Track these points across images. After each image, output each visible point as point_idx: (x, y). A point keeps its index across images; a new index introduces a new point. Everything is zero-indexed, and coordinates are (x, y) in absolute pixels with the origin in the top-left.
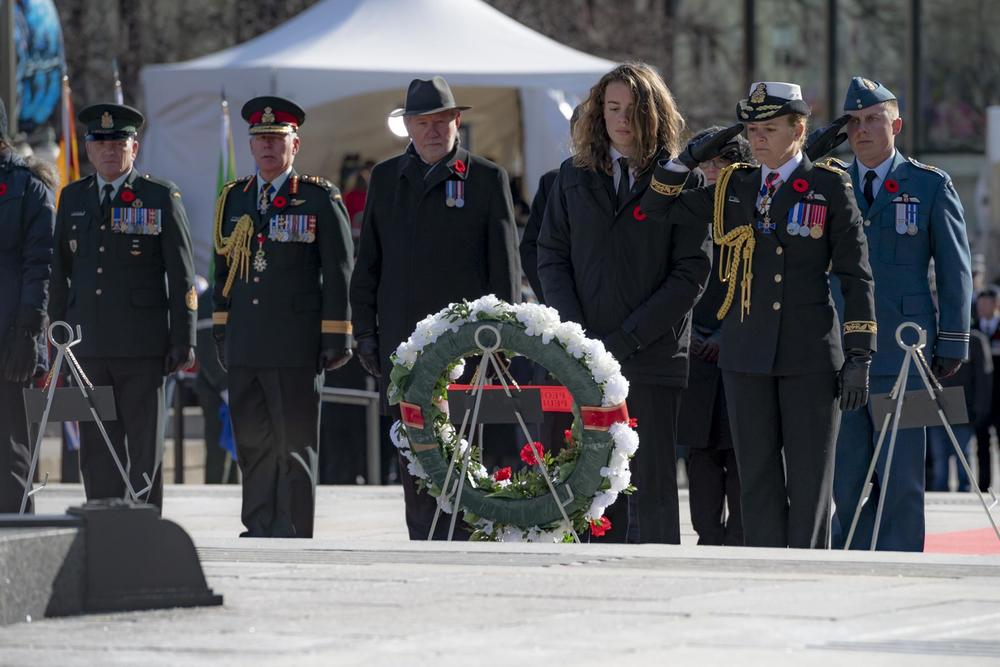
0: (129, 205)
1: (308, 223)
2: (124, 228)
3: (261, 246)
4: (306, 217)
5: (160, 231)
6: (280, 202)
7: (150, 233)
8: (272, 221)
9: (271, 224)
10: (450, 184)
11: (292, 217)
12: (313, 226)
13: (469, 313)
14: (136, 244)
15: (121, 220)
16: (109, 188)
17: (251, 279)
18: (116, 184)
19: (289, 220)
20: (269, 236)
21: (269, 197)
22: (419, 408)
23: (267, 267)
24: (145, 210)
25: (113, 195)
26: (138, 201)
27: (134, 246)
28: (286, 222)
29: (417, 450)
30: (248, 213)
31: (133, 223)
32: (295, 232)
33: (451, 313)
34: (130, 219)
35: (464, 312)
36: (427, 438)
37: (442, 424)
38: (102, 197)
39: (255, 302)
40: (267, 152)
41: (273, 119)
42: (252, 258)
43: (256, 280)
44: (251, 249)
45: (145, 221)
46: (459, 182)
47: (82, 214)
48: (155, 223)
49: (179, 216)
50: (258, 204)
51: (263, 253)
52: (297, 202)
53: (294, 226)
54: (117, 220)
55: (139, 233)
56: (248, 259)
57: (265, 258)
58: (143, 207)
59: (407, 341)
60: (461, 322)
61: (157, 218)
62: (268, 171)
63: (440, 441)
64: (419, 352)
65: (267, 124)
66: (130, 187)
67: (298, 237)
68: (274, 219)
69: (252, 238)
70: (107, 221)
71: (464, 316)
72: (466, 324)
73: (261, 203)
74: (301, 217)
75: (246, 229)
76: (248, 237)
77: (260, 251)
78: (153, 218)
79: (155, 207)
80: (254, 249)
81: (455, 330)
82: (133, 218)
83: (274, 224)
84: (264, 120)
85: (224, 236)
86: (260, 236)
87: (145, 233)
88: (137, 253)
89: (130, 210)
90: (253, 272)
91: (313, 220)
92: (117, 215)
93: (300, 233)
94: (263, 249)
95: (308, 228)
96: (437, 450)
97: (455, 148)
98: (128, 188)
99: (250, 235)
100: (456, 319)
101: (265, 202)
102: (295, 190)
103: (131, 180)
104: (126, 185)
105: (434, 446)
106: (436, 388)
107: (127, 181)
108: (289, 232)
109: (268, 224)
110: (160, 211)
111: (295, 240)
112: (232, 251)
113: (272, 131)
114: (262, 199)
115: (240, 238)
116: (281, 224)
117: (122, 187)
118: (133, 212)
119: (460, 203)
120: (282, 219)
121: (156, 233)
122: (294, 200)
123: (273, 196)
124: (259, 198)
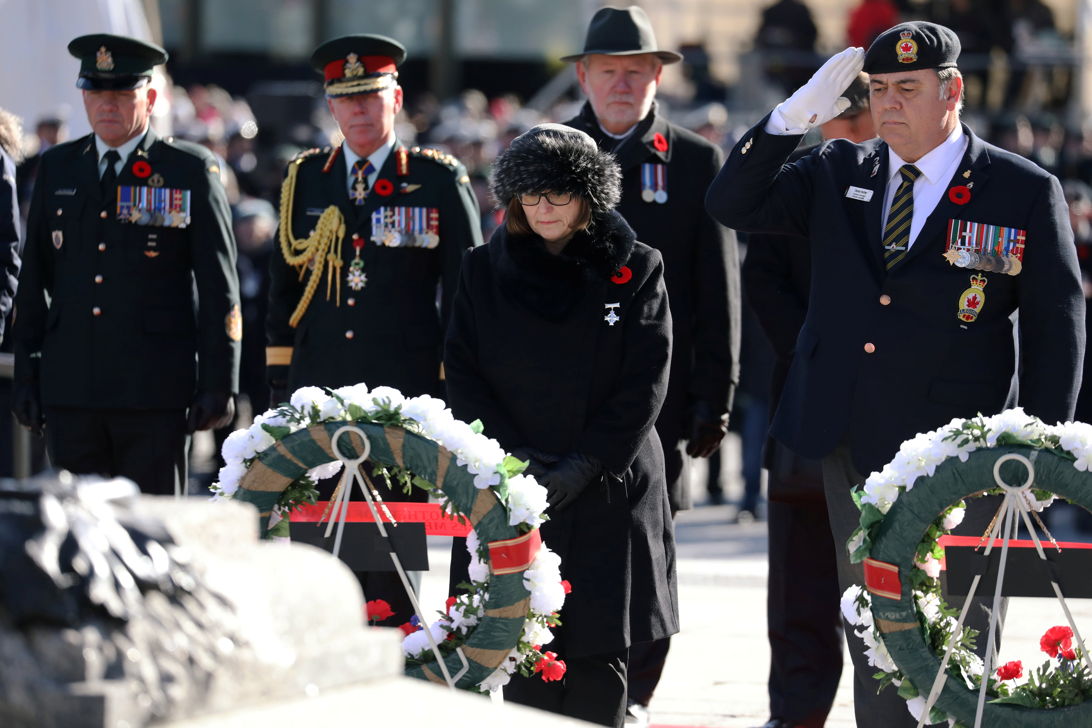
0: (143, 182)
1: (429, 219)
2: (136, 216)
3: (358, 253)
4: (424, 210)
5: (188, 221)
6: (384, 188)
7: (174, 225)
8: (374, 216)
9: (374, 221)
10: (647, 168)
11: (403, 209)
12: (435, 223)
13: (984, 435)
14: (152, 240)
15: (131, 204)
16: (113, 157)
17: (344, 300)
18: (125, 151)
19: (400, 215)
20: (373, 239)
21: (365, 181)
22: (895, 569)
23: (367, 283)
24: (168, 191)
25: (119, 167)
26: (156, 177)
27: (150, 244)
28: (396, 218)
29: (886, 631)
30: (335, 204)
31: (149, 210)
32: (408, 233)
33: (957, 433)
34: (144, 204)
35: (977, 432)
36: (904, 614)
37: (926, 593)
38: (103, 168)
39: (349, 335)
40: (360, 120)
41: (361, 71)
42: (345, 271)
43: (351, 302)
44: (343, 258)
45: (167, 207)
46: (660, 167)
47: (72, 193)
48: (182, 209)
49: (217, 202)
50: (351, 192)
51: (362, 264)
52: (410, 188)
53: (407, 224)
54: (125, 204)
55: (158, 224)
56: (338, 271)
57: (363, 270)
58: (165, 186)
59: (880, 470)
60: (972, 446)
61: (184, 203)
62: (361, 146)
63: (920, 617)
64: (902, 488)
65: (356, 78)
66: (145, 155)
67: (414, 240)
68: (378, 212)
69: (344, 240)
70: (111, 207)
71: (976, 439)
72: (979, 449)
73: (354, 188)
74: (417, 210)
75: (334, 228)
76: (337, 238)
77: (357, 260)
78: (178, 202)
79: (182, 187)
80: (347, 257)
81: (964, 458)
82: (149, 202)
83: (378, 221)
84: (348, 73)
85: (296, 238)
86: (355, 237)
87: (167, 223)
88: (153, 254)
89: (145, 190)
90: (347, 291)
91: (434, 215)
92: (126, 198)
93: (416, 233)
94: (361, 257)
95: (429, 226)
96: (917, 633)
97: (651, 115)
98: (142, 156)
99: (341, 234)
100: (966, 441)
101: (360, 187)
102: (404, 170)
103: (147, 145)
104: (140, 153)
105: (912, 626)
106: (923, 541)
107: (141, 146)
108: (400, 232)
109: (370, 220)
110: (188, 193)
111: (410, 244)
112: (311, 261)
113: (362, 88)
114: (356, 181)
115: (325, 240)
116: (389, 220)
117: (133, 156)
118: (149, 193)
119: (661, 197)
120: (389, 213)
121: (183, 226)
122: (404, 185)
123: (372, 179)
124: (351, 180)
